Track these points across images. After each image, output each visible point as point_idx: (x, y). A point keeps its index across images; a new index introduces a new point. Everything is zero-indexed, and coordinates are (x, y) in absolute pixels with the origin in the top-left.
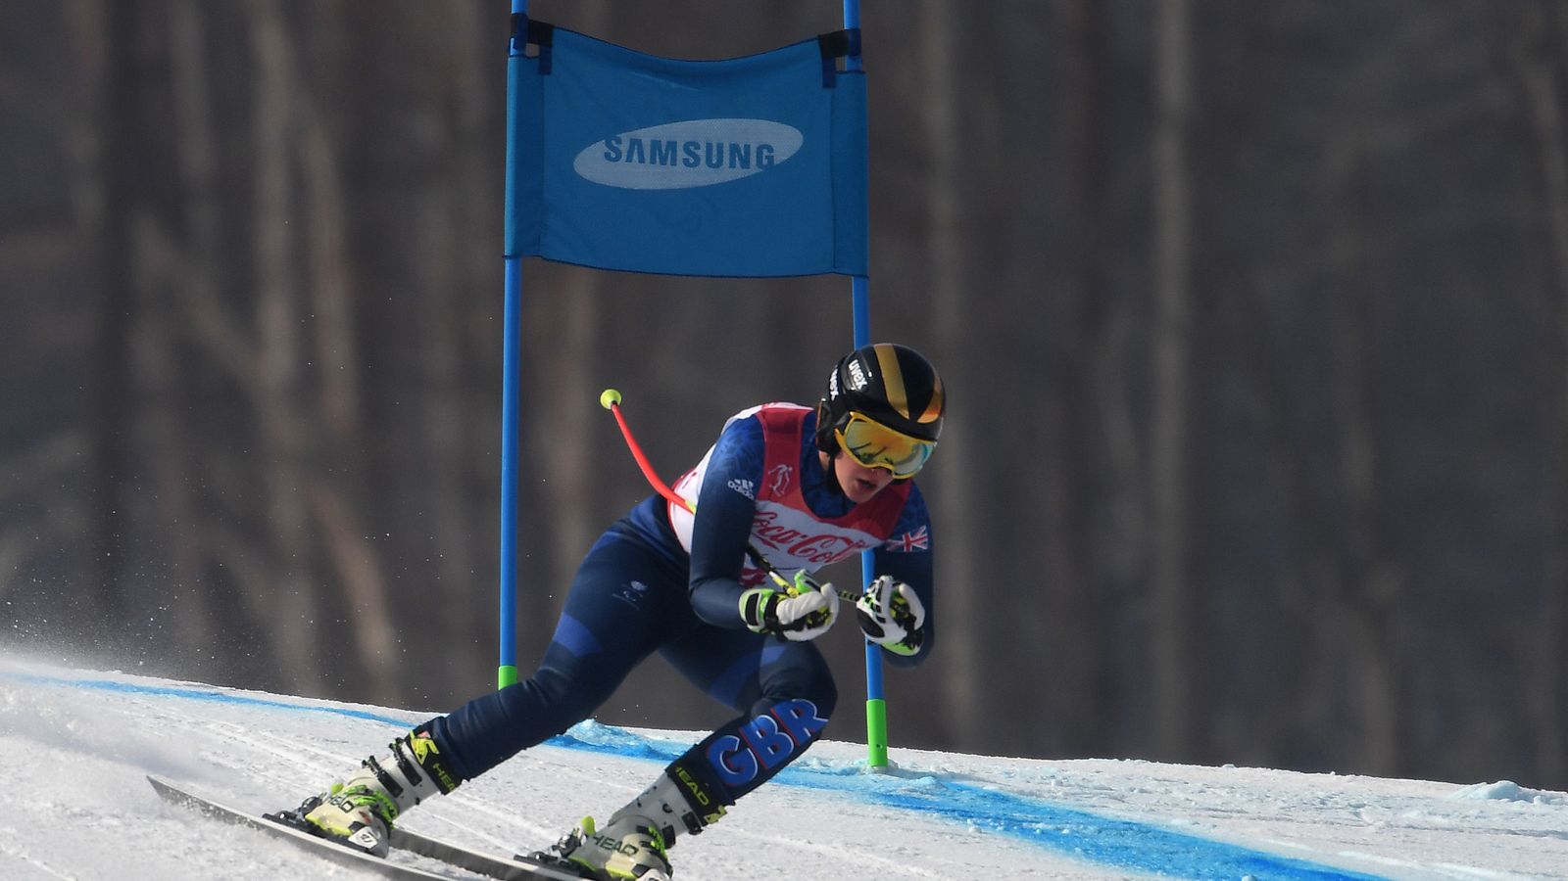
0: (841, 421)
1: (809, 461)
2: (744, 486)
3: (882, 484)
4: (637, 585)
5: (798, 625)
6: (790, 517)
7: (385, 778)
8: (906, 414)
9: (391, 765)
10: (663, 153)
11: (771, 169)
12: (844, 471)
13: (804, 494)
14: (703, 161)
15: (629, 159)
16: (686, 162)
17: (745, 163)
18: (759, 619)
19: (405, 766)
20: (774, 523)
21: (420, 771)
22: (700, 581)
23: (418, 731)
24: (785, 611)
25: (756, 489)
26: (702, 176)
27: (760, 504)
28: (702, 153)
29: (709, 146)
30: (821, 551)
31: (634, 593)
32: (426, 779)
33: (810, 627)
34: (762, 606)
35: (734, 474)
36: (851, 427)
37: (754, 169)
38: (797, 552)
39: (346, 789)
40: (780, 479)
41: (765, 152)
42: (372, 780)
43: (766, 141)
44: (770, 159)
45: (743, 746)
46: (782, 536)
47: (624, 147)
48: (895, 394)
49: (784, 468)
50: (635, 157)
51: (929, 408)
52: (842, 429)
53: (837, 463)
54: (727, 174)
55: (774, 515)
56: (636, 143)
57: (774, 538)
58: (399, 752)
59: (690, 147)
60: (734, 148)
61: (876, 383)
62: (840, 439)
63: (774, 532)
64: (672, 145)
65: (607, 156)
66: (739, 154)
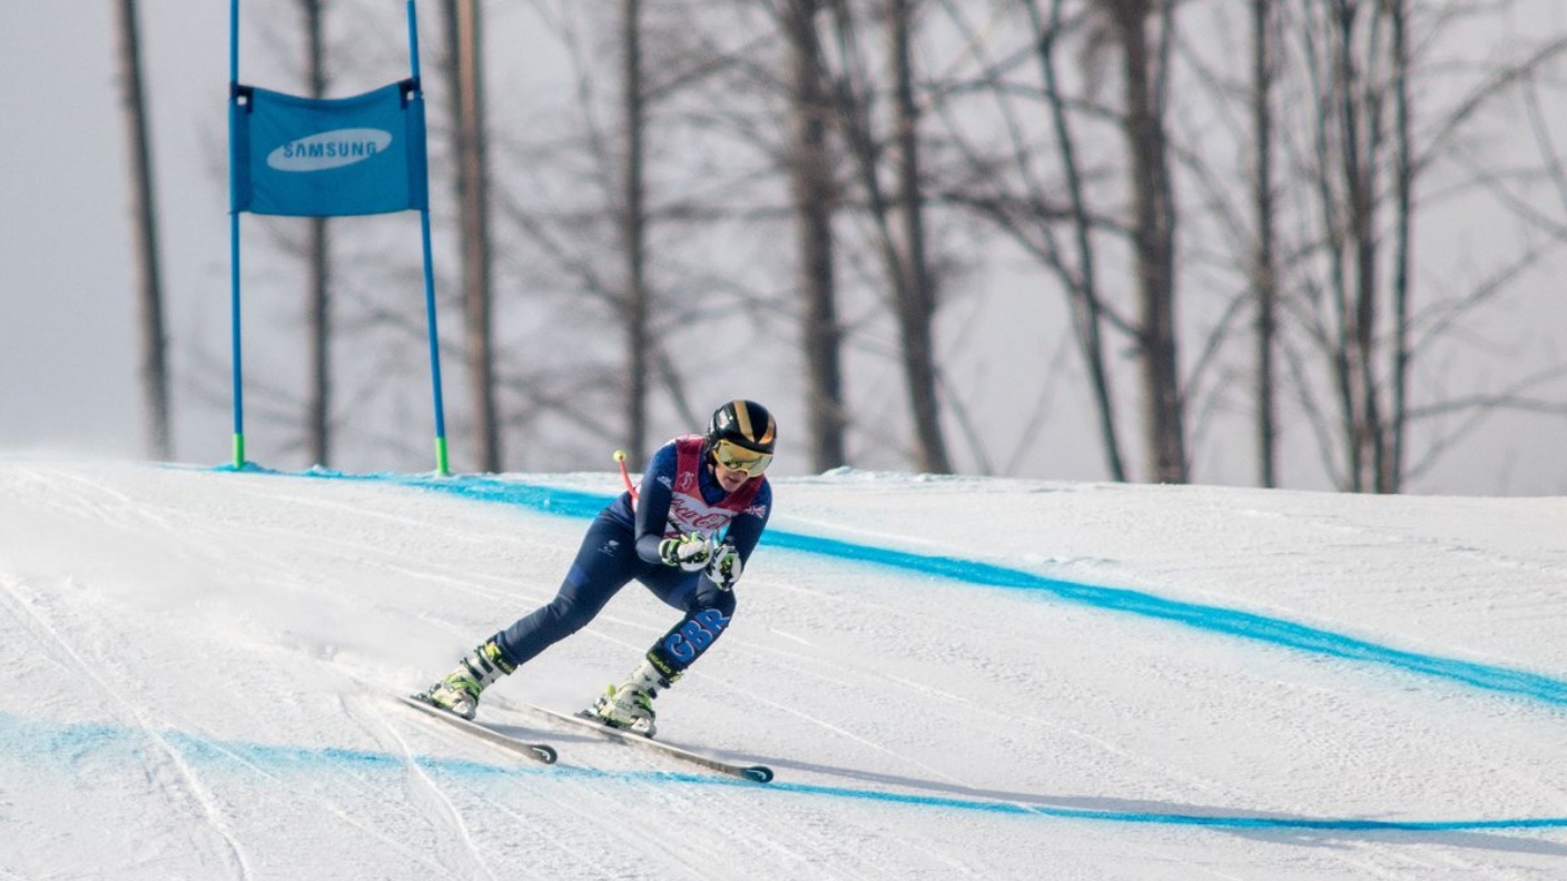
0: (716, 446)
1: (703, 471)
2: (666, 481)
3: (743, 480)
4: (613, 543)
5: (689, 560)
6: (692, 503)
7: (474, 672)
8: (752, 439)
9: (475, 662)
10: (316, 151)
11: (375, 155)
12: (720, 473)
13: (701, 489)
14: (338, 153)
15: (297, 154)
16: (328, 154)
17: (361, 152)
18: (668, 554)
19: (484, 663)
20: (683, 506)
21: (492, 665)
22: (641, 538)
23: (489, 642)
24: (683, 552)
25: (673, 484)
26: (338, 161)
27: (675, 494)
28: (337, 148)
29: (341, 146)
30: (711, 523)
31: (610, 548)
32: (496, 669)
33: (697, 561)
34: (671, 548)
35: (660, 474)
36: (722, 449)
37: (365, 155)
38: (698, 524)
39: (453, 678)
40: (686, 481)
41: (371, 146)
42: (466, 673)
43: (372, 140)
44: (374, 150)
45: (684, 639)
46: (687, 515)
47: (294, 149)
48: (746, 428)
49: (688, 474)
50: (301, 153)
51: (766, 434)
52: (717, 450)
53: (717, 470)
54: (351, 159)
55: (683, 501)
56: (300, 146)
57: (684, 515)
58: (479, 654)
59: (330, 146)
60: (354, 146)
61: (735, 422)
62: (717, 456)
63: (683, 511)
64: (320, 146)
65: (285, 155)
66: (357, 148)
